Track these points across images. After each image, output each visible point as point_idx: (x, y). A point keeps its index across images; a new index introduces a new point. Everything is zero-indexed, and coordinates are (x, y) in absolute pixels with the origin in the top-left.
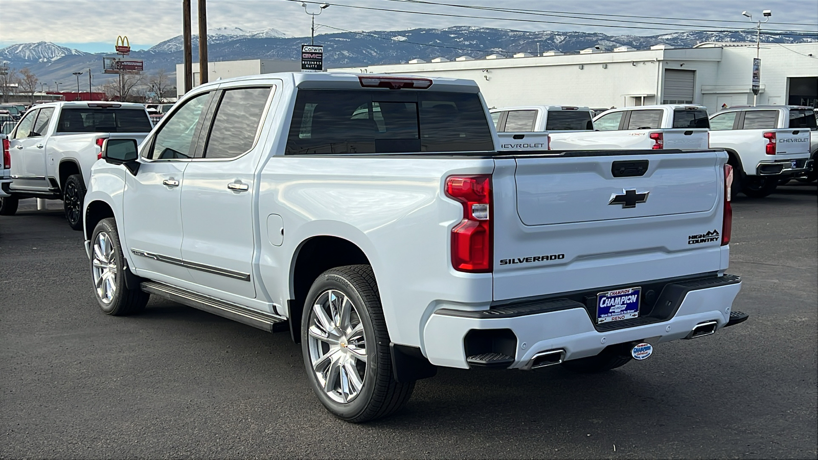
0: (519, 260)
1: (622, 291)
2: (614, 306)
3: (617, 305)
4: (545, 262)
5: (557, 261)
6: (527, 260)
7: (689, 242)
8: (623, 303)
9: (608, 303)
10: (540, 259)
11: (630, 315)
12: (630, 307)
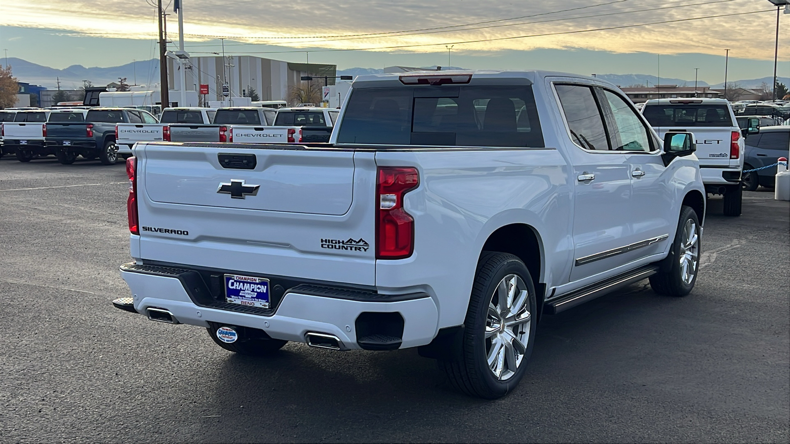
0: (155, 229)
1: (249, 278)
2: (244, 291)
3: (248, 291)
4: (173, 235)
5: (182, 236)
6: (160, 230)
7: (322, 245)
8: (253, 291)
9: (237, 286)
10: (170, 232)
11: (259, 304)
12: (260, 296)
